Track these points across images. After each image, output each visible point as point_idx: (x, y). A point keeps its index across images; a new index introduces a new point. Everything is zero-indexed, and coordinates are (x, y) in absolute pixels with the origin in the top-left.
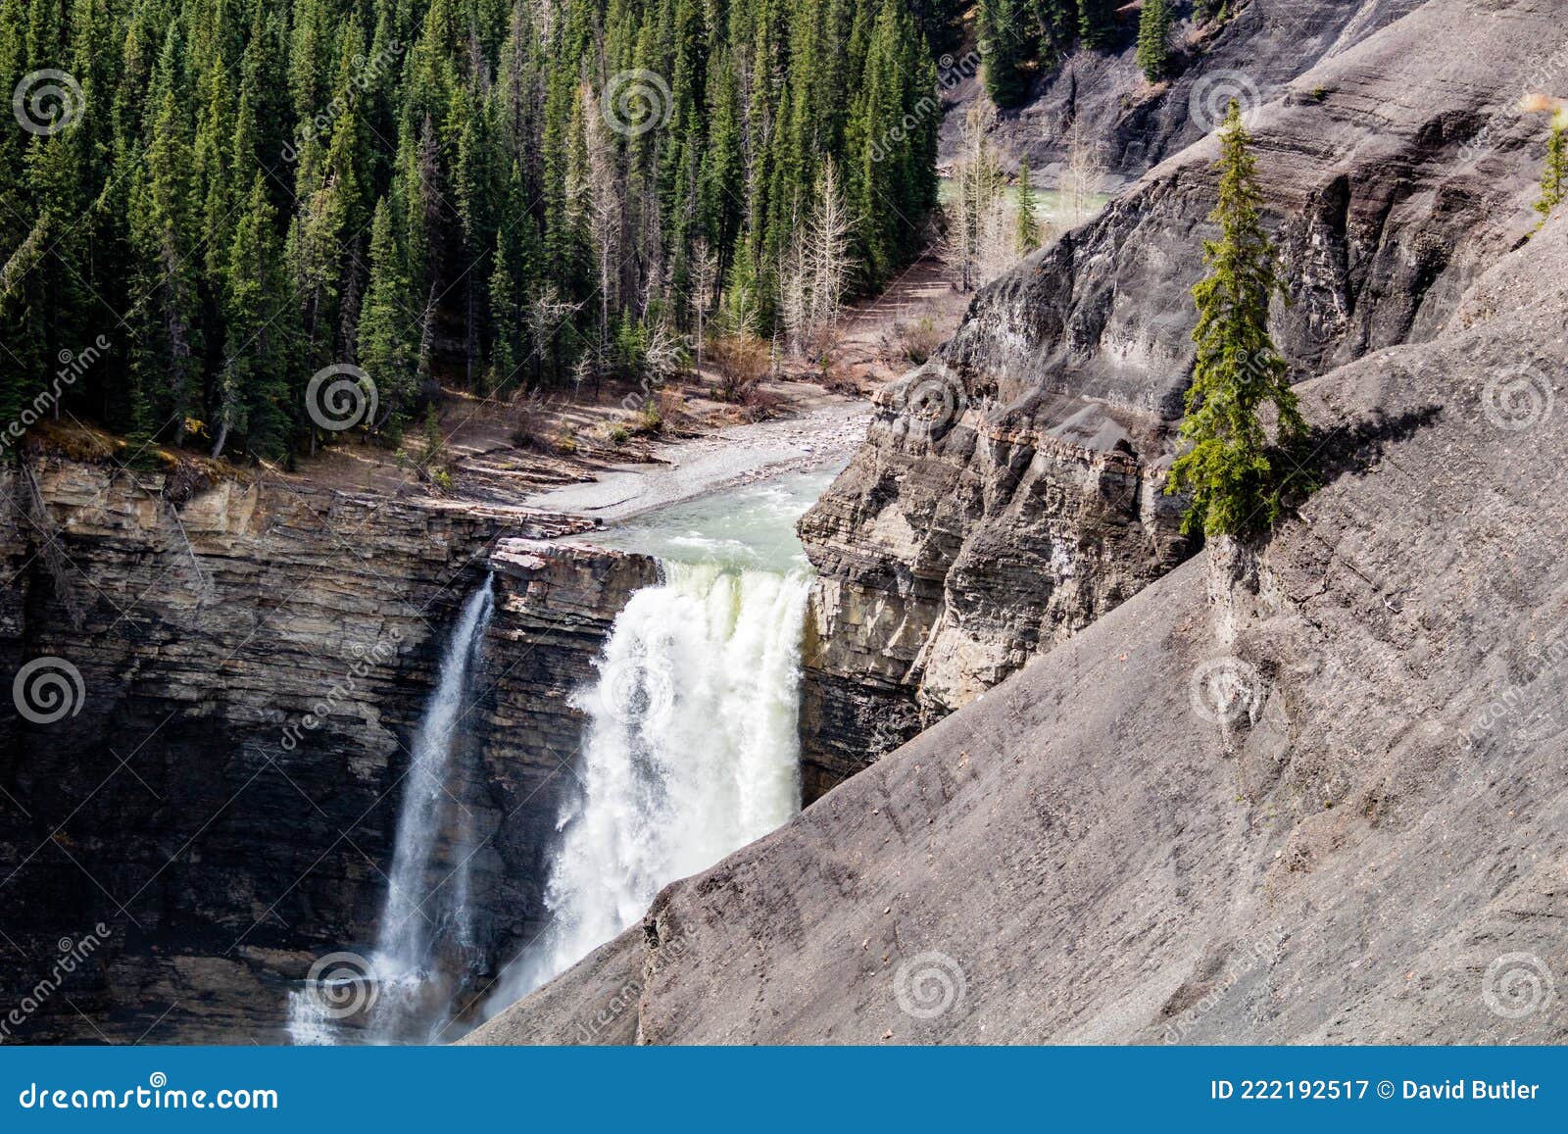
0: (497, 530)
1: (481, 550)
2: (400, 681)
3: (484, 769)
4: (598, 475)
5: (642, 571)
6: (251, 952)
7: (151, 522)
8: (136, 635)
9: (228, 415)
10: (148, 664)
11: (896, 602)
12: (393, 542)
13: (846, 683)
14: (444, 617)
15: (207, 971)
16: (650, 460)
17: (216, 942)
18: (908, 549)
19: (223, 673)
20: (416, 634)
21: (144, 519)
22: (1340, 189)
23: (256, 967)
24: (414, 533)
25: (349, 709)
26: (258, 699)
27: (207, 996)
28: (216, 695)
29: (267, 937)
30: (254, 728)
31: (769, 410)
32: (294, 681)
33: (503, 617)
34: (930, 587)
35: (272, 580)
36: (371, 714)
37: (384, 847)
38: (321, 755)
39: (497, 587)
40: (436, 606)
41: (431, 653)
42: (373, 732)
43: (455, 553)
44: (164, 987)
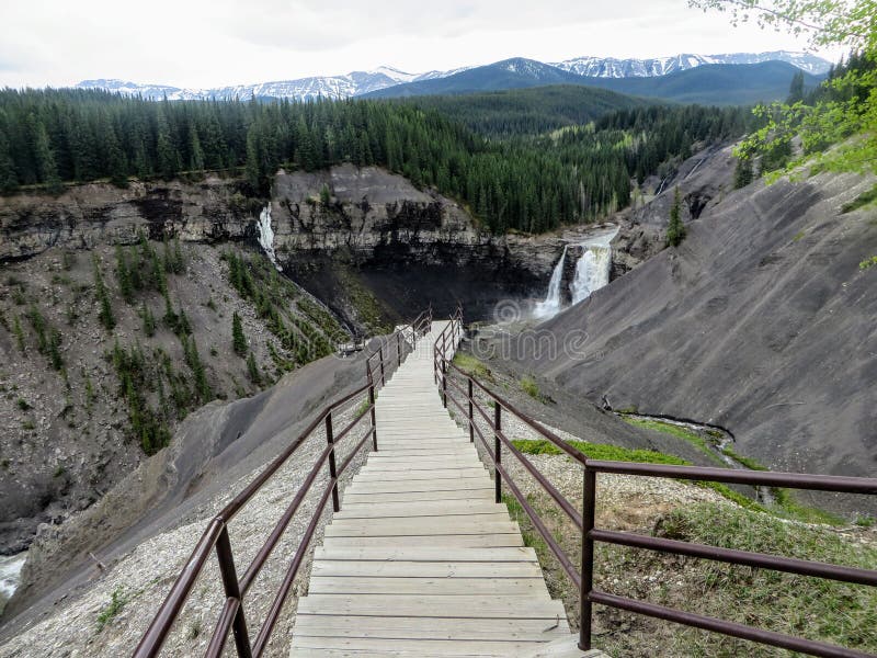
0: (567, 243)
2: (553, 263)
6: (533, 298)
8: (519, 257)
9: (532, 228)
10: (521, 261)
11: (623, 253)
12: (553, 245)
13: (616, 264)
15: (528, 301)
17: (529, 297)
19: (530, 262)
20: (555, 257)
21: (521, 241)
23: (533, 300)
24: (556, 243)
26: (535, 266)
28: (529, 265)
29: (534, 296)
31: (606, 227)
32: (538, 263)
33: (568, 255)
34: (628, 251)
35: (537, 250)
36: (549, 267)
39: (567, 251)
40: (559, 254)
41: (558, 260)
43: (561, 246)
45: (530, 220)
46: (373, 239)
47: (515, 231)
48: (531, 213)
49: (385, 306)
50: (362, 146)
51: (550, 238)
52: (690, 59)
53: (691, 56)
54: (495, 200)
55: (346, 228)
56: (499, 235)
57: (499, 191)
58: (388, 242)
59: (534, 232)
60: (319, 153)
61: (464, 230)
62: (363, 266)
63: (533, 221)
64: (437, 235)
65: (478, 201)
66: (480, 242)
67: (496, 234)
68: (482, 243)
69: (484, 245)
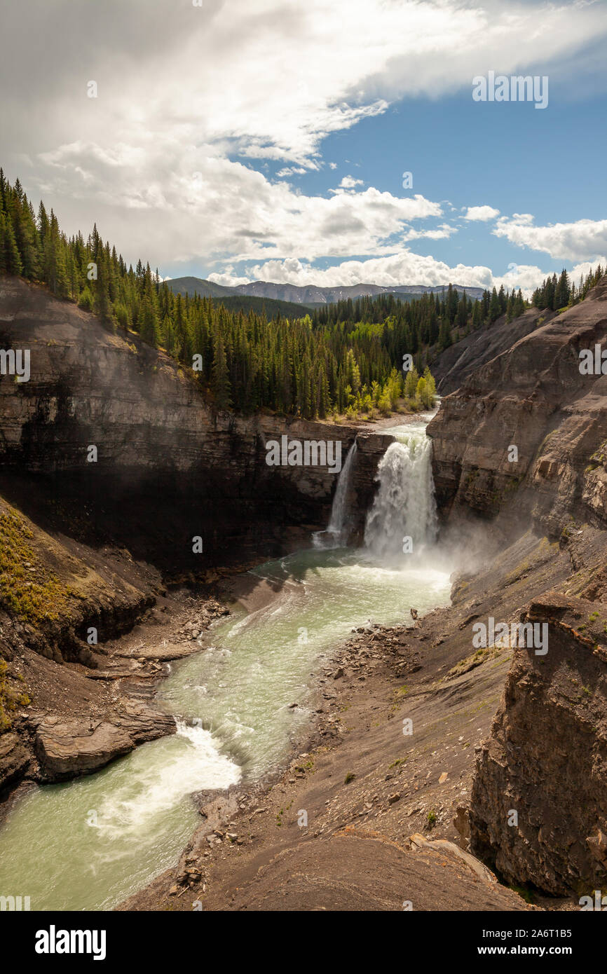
0: (355, 431)
1: (353, 435)
3: (354, 484)
4: (368, 424)
5: (389, 440)
6: (303, 525)
7: (282, 430)
11: (453, 442)
12: (334, 434)
13: (442, 462)
14: (344, 452)
15: (296, 530)
16: (374, 423)
17: (297, 524)
18: (458, 430)
24: (339, 432)
27: (295, 536)
31: (388, 417)
33: (359, 449)
34: (463, 439)
37: (332, 502)
39: (357, 443)
43: (347, 437)
44: (285, 534)
46: (20, 409)
47: (273, 413)
49: (43, 538)
56: (246, 417)
58: (52, 418)
64: (142, 412)
66: (216, 428)
67: (242, 415)
68: (220, 429)
69: (223, 432)
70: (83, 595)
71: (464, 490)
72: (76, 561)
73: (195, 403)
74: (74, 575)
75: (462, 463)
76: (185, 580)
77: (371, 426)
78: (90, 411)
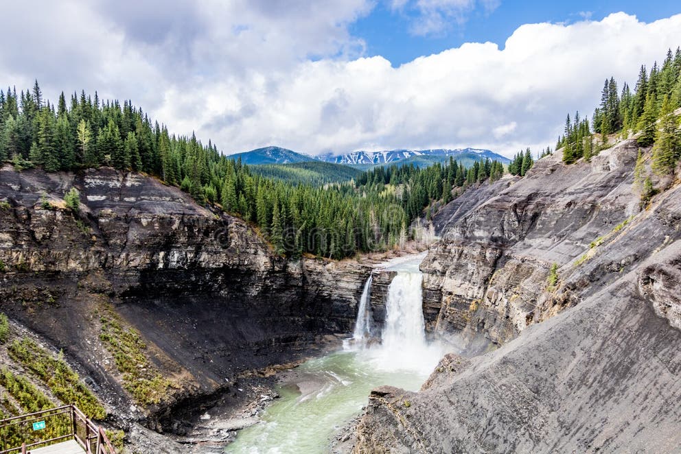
0: (371, 269)
1: (369, 272)
2: (357, 292)
3: (371, 305)
4: (382, 262)
5: (395, 273)
6: (336, 334)
7: (321, 268)
8: (318, 285)
9: (332, 252)
10: (320, 290)
11: (437, 276)
12: (356, 271)
13: (429, 289)
14: (364, 282)
15: (330, 337)
16: (388, 261)
17: (331, 333)
18: (439, 268)
19: (331, 292)
20: (360, 285)
21: (319, 268)
22: (516, 205)
23: (337, 336)
24: (359, 269)
25: (349, 297)
26: (336, 296)
27: (330, 341)
28: (330, 295)
29: (338, 332)
30: (335, 300)
31: (399, 256)
32: (341, 292)
33: (374, 281)
34: (443, 273)
35: (338, 277)
36: (353, 297)
37: (355, 318)
38: (345, 304)
39: (372, 277)
40: (363, 281)
41: (362, 288)
42: (353, 300)
43: (366, 272)
44: (323, 340)
45: (329, 244)
46: (139, 260)
47: (313, 257)
48: (329, 238)
49: (152, 348)
50: (128, 149)
51: (351, 264)
52: (404, 153)
53: (405, 151)
54: (289, 222)
55: (102, 246)
56: (295, 260)
57: (294, 211)
58: (161, 266)
59: (333, 258)
60: (69, 149)
61: (256, 253)
62: (124, 295)
63: (333, 245)
64: (222, 260)
65: (270, 221)
66: (274, 268)
67: (292, 259)
68: (277, 269)
69: (279, 272)
70: (177, 386)
71: (444, 309)
72: (174, 363)
73: (260, 252)
74: (173, 373)
75: (443, 290)
76: (250, 374)
77: (384, 264)
78: (187, 260)
